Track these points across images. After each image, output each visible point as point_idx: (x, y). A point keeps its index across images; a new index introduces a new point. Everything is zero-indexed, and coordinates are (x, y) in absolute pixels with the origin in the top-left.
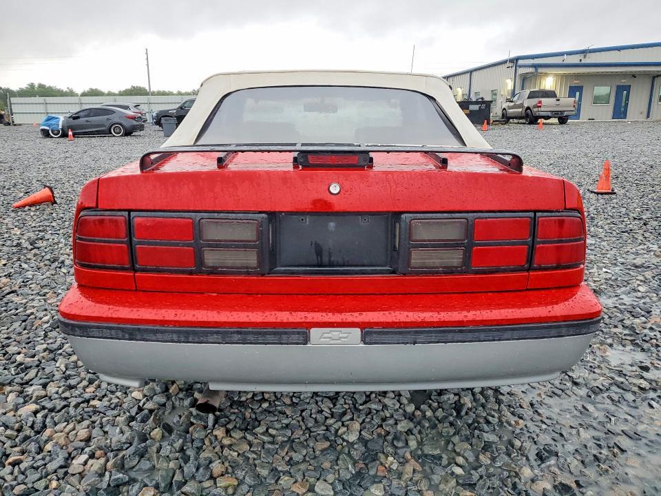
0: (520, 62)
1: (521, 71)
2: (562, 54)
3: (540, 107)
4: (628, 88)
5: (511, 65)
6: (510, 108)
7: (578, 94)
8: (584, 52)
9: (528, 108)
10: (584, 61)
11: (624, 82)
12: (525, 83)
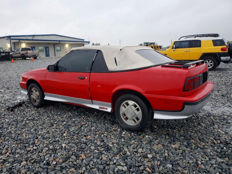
0: (12, 38)
1: (12, 41)
2: (26, 36)
3: (28, 54)
4: (48, 47)
5: (7, 38)
6: (14, 54)
7: (34, 49)
8: (33, 36)
9: (23, 54)
10: (34, 39)
11: (47, 46)
12: (15, 45)
